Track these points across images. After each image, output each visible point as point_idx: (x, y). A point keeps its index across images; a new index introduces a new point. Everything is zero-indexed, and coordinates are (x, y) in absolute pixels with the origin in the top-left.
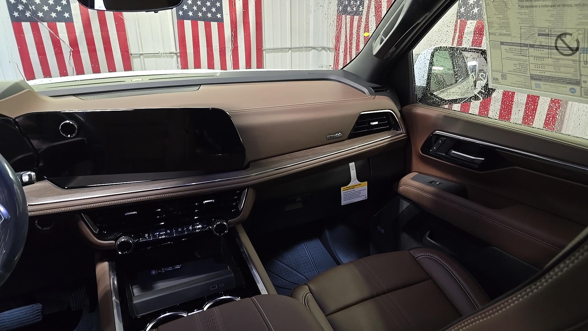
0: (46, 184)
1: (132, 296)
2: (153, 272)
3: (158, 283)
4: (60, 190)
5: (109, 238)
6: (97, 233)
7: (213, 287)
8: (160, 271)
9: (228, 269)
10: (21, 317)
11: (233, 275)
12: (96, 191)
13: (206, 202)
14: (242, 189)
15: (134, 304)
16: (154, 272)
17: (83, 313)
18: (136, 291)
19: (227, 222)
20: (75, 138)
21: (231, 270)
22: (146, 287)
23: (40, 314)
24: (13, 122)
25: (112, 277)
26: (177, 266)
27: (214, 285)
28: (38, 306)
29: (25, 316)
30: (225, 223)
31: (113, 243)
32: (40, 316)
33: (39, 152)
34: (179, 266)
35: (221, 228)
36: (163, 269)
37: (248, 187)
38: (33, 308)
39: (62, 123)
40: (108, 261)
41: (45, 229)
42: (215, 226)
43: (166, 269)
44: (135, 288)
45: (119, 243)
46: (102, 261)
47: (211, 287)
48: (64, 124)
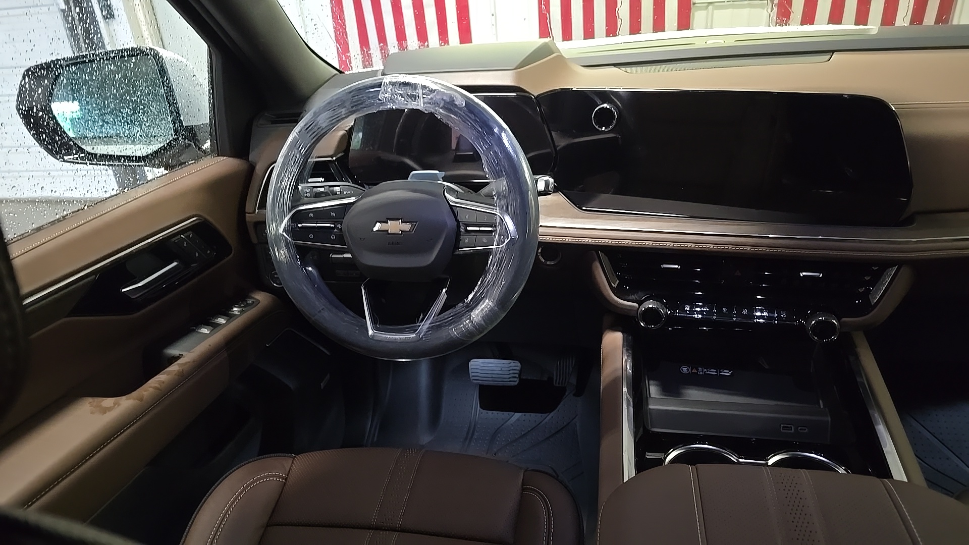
0: (558, 198)
1: (648, 396)
2: (683, 369)
3: (688, 388)
4: (576, 210)
5: (631, 297)
6: (615, 286)
7: (786, 427)
8: (695, 371)
9: (820, 405)
10: (496, 372)
11: (829, 419)
12: (625, 220)
13: (804, 274)
14: (885, 265)
15: (650, 409)
16: (685, 369)
17: (567, 394)
18: (654, 390)
19: (838, 321)
20: (609, 133)
21: (827, 409)
22: (671, 389)
23: (517, 376)
24: (535, 100)
25: (625, 358)
26: (725, 371)
27: (789, 426)
28: (516, 365)
29: (500, 372)
30: (834, 321)
31: (634, 307)
32: (515, 379)
33: (558, 149)
34: (728, 373)
35: (824, 329)
36: (700, 369)
37: (900, 263)
38: (509, 365)
39: (597, 109)
40: (623, 333)
41: (548, 263)
42: (813, 322)
43: (705, 370)
44: (653, 385)
45: (643, 309)
46: (614, 328)
47: (783, 427)
48: (598, 109)
